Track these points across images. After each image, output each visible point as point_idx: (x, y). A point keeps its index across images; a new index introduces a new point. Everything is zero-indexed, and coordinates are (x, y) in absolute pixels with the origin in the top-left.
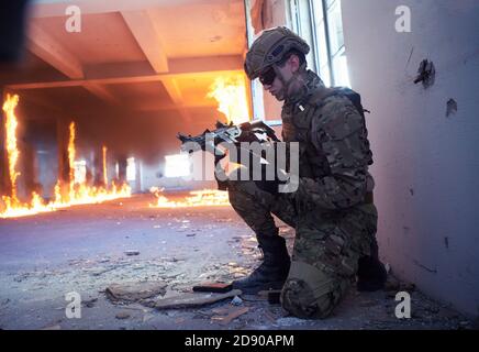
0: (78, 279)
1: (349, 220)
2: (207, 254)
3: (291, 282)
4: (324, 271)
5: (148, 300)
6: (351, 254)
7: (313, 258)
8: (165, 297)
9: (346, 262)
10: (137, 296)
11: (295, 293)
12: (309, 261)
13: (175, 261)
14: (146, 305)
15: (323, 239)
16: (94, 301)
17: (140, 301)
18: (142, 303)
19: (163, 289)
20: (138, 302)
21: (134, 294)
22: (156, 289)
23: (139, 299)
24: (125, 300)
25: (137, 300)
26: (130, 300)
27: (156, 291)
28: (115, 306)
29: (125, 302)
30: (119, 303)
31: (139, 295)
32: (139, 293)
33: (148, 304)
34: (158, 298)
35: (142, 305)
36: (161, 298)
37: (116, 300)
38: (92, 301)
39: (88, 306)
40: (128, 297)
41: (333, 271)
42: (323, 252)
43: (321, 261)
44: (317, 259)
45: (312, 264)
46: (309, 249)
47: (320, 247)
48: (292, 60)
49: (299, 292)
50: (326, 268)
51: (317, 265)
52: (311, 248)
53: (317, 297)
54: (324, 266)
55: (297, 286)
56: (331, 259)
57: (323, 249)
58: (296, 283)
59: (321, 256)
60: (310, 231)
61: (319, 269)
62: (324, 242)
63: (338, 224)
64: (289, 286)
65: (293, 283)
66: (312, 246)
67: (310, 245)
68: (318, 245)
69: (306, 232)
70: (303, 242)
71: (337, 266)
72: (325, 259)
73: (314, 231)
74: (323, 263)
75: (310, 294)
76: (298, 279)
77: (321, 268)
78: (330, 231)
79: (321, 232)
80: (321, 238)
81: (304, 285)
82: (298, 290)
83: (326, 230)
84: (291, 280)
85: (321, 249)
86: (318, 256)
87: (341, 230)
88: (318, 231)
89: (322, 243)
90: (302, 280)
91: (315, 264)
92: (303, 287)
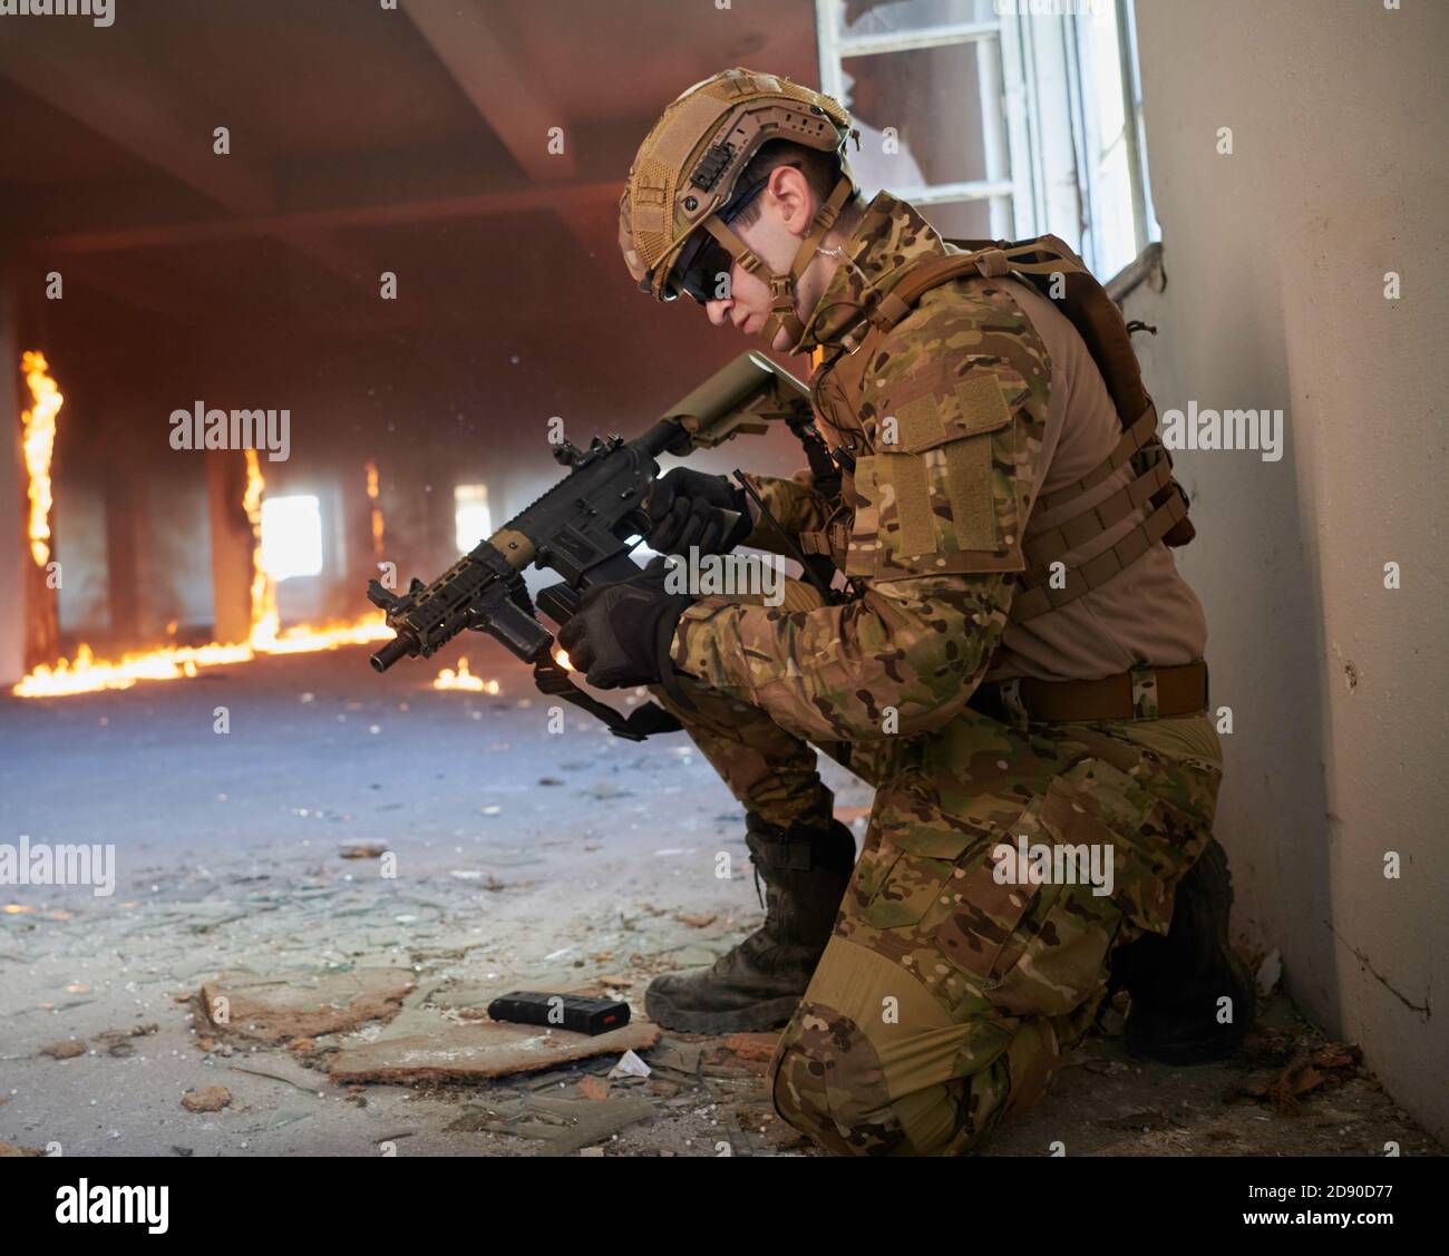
1: (1085, 786)
3: (809, 1020)
4: (940, 990)
5: (322, 1042)
6: (1066, 926)
7: (906, 933)
8: (391, 1031)
9: (1038, 961)
10: (287, 1026)
11: (817, 1067)
12: (890, 946)
13: (497, 888)
14: (310, 1061)
15: (960, 862)
16: (143, 1033)
17: (294, 1042)
18: (299, 1052)
19: (397, 1000)
20: (285, 1046)
21: (283, 1016)
22: (367, 1001)
23: (292, 1037)
24: (243, 1037)
25: (285, 1039)
26: (259, 1040)
27: (368, 1007)
28: (202, 1055)
29: (242, 1044)
30: (219, 1046)
31: (298, 1021)
32: (300, 1014)
33: (318, 1056)
34: (364, 1033)
35: (296, 1058)
36: (372, 1039)
37: (214, 1033)
38: (136, 1035)
39: (113, 1052)
40: (257, 1027)
41: (978, 994)
42: (948, 913)
43: (936, 947)
44: (921, 941)
45: (898, 960)
46: (899, 897)
47: (939, 896)
48: (778, 187)
49: (831, 1064)
50: (951, 982)
51: (915, 965)
52: (908, 893)
53: (895, 1091)
54: (942, 969)
55: (823, 1042)
56: (976, 945)
57: (953, 902)
58: (823, 1026)
59: (937, 929)
60: (919, 824)
61: (923, 980)
62: (960, 873)
63: (1036, 802)
64: (798, 1037)
65: (816, 1027)
66: (910, 885)
67: (905, 878)
68: (935, 882)
69: (904, 825)
70: (885, 864)
71: (995, 975)
72: (952, 944)
73: (930, 825)
74: (942, 956)
75: (872, 1077)
76: (836, 1012)
77: (931, 980)
78: (993, 827)
79: (957, 830)
80: (953, 855)
81: (851, 1038)
82: (827, 1057)
83: (979, 822)
84: (811, 1012)
85: (945, 900)
86: (925, 929)
87: (1042, 825)
88: (945, 826)
89: (953, 875)
90: (843, 1019)
91: (907, 960)
92: (847, 1047)
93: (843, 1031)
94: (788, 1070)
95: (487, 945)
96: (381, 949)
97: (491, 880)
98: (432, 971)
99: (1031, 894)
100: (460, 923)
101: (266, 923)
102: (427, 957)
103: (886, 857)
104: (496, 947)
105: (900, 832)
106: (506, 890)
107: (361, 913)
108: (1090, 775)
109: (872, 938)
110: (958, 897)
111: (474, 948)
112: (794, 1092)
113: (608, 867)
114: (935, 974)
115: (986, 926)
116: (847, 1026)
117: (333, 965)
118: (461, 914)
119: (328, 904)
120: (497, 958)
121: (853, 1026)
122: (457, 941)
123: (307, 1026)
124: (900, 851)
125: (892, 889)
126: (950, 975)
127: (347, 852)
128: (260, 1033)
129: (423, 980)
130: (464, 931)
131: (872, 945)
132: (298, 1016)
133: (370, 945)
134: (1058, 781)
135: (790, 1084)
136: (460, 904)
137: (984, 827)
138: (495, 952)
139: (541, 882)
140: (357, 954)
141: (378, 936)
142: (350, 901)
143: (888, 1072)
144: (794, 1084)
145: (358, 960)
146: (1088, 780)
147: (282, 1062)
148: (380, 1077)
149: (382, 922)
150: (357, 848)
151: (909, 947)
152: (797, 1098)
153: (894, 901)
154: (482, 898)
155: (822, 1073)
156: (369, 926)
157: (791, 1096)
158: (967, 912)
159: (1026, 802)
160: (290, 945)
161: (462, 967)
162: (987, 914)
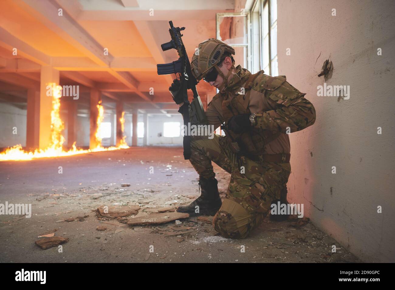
0: (81, 202)
2: (175, 189)
3: (222, 214)
4: (247, 209)
5: (124, 218)
7: (241, 199)
8: (137, 216)
10: (116, 215)
11: (224, 222)
12: (238, 201)
13: (153, 192)
14: (121, 222)
15: (250, 186)
16: (86, 217)
17: (118, 218)
18: (119, 220)
19: (137, 211)
20: (116, 219)
21: (115, 213)
22: (132, 211)
23: (117, 217)
24: (107, 217)
25: (116, 218)
26: (111, 218)
27: (132, 212)
28: (99, 221)
29: (107, 219)
30: (103, 219)
31: (118, 214)
32: (119, 213)
33: (123, 221)
34: (131, 217)
35: (118, 221)
36: (133, 218)
37: (101, 217)
38: (84, 217)
39: (80, 221)
40: (110, 215)
41: (253, 210)
42: (248, 195)
43: (246, 201)
44: (243, 200)
45: (239, 203)
46: (239, 192)
47: (247, 192)
48: (226, 60)
49: (227, 222)
50: (249, 208)
51: (242, 204)
52: (241, 191)
53: (238, 226)
54: (247, 205)
55: (225, 218)
56: (253, 201)
57: (249, 193)
58: (225, 215)
59: (246, 198)
60: (242, 178)
61: (244, 207)
62: (250, 188)
63: (263, 176)
64: (220, 217)
65: (223, 215)
66: (241, 189)
67: (240, 188)
68: (246, 189)
69: (239, 179)
70: (235, 185)
71: (256, 207)
72: (249, 201)
73: (244, 179)
74: (247, 203)
75: (235, 224)
76: (227, 212)
77: (245, 207)
78: (256, 180)
79: (249, 180)
80: (249, 185)
81: (231, 217)
82: (226, 221)
83: (253, 179)
84: (222, 212)
85: (248, 193)
86: (244, 198)
87: (264, 180)
88: (247, 179)
89: (249, 188)
90: (229, 214)
91: (241, 203)
92: (230, 219)
93: (229, 216)
94: (218, 223)
95: (152, 201)
96: (132, 202)
97: (152, 190)
98: (143, 206)
99: (263, 193)
100: (147, 198)
101: (108, 198)
102: (142, 204)
103: (235, 184)
104: (154, 202)
105: (238, 180)
106: (155, 192)
107: (127, 196)
108: (272, 172)
109: (234, 199)
110: (250, 192)
111: (150, 202)
112: (220, 227)
113: (173, 189)
114: (246, 206)
115: (255, 198)
116: (230, 215)
117: (124, 204)
118: (147, 196)
119: (121, 194)
120: (155, 204)
121: (231, 215)
122: (147, 201)
123: (120, 215)
124: (238, 183)
125: (237, 190)
126: (248, 206)
127: (123, 185)
128: (111, 216)
129: (142, 207)
130: (148, 199)
131: (234, 200)
132: (118, 213)
133: (130, 201)
134: (266, 172)
135: (219, 226)
136: (146, 194)
137: (254, 180)
138: (154, 203)
139: (161, 191)
140: (128, 203)
141: (131, 200)
142: (125, 194)
143: (237, 223)
144: (220, 225)
145: (128, 204)
146: (271, 172)
147: (116, 222)
148: (137, 224)
149: (131, 197)
150: (125, 185)
151: (241, 201)
152: (220, 228)
153: (237, 192)
154: (150, 194)
155: (225, 224)
156: (129, 198)
157: (219, 228)
158: (251, 195)
159: (261, 176)
160: (114, 201)
161: (148, 205)
162: (255, 196)
